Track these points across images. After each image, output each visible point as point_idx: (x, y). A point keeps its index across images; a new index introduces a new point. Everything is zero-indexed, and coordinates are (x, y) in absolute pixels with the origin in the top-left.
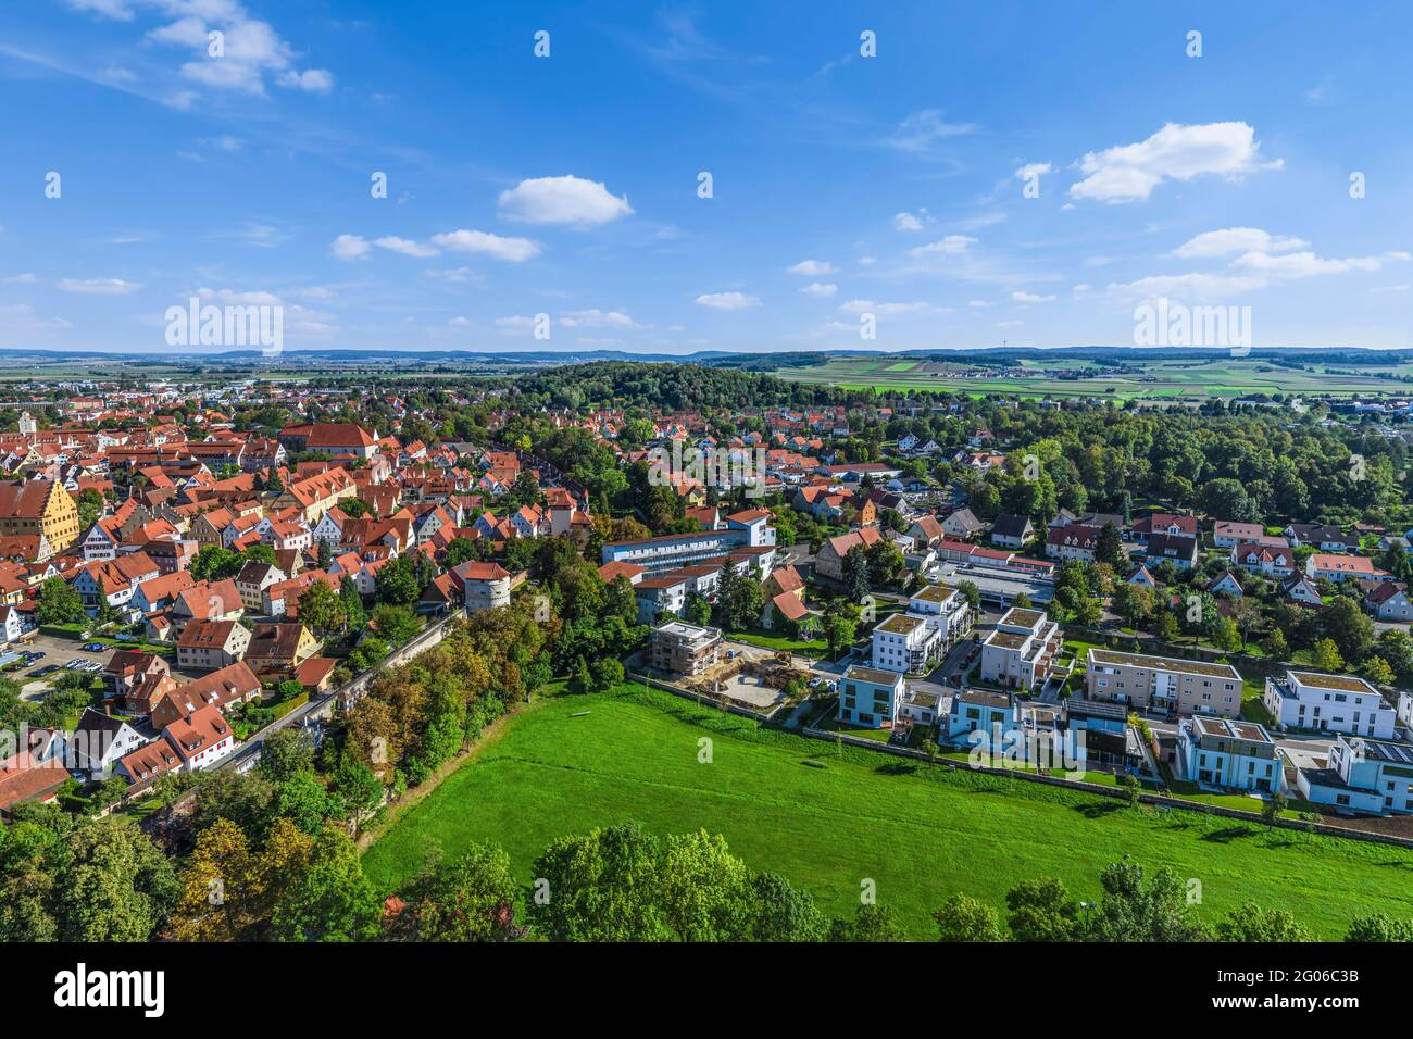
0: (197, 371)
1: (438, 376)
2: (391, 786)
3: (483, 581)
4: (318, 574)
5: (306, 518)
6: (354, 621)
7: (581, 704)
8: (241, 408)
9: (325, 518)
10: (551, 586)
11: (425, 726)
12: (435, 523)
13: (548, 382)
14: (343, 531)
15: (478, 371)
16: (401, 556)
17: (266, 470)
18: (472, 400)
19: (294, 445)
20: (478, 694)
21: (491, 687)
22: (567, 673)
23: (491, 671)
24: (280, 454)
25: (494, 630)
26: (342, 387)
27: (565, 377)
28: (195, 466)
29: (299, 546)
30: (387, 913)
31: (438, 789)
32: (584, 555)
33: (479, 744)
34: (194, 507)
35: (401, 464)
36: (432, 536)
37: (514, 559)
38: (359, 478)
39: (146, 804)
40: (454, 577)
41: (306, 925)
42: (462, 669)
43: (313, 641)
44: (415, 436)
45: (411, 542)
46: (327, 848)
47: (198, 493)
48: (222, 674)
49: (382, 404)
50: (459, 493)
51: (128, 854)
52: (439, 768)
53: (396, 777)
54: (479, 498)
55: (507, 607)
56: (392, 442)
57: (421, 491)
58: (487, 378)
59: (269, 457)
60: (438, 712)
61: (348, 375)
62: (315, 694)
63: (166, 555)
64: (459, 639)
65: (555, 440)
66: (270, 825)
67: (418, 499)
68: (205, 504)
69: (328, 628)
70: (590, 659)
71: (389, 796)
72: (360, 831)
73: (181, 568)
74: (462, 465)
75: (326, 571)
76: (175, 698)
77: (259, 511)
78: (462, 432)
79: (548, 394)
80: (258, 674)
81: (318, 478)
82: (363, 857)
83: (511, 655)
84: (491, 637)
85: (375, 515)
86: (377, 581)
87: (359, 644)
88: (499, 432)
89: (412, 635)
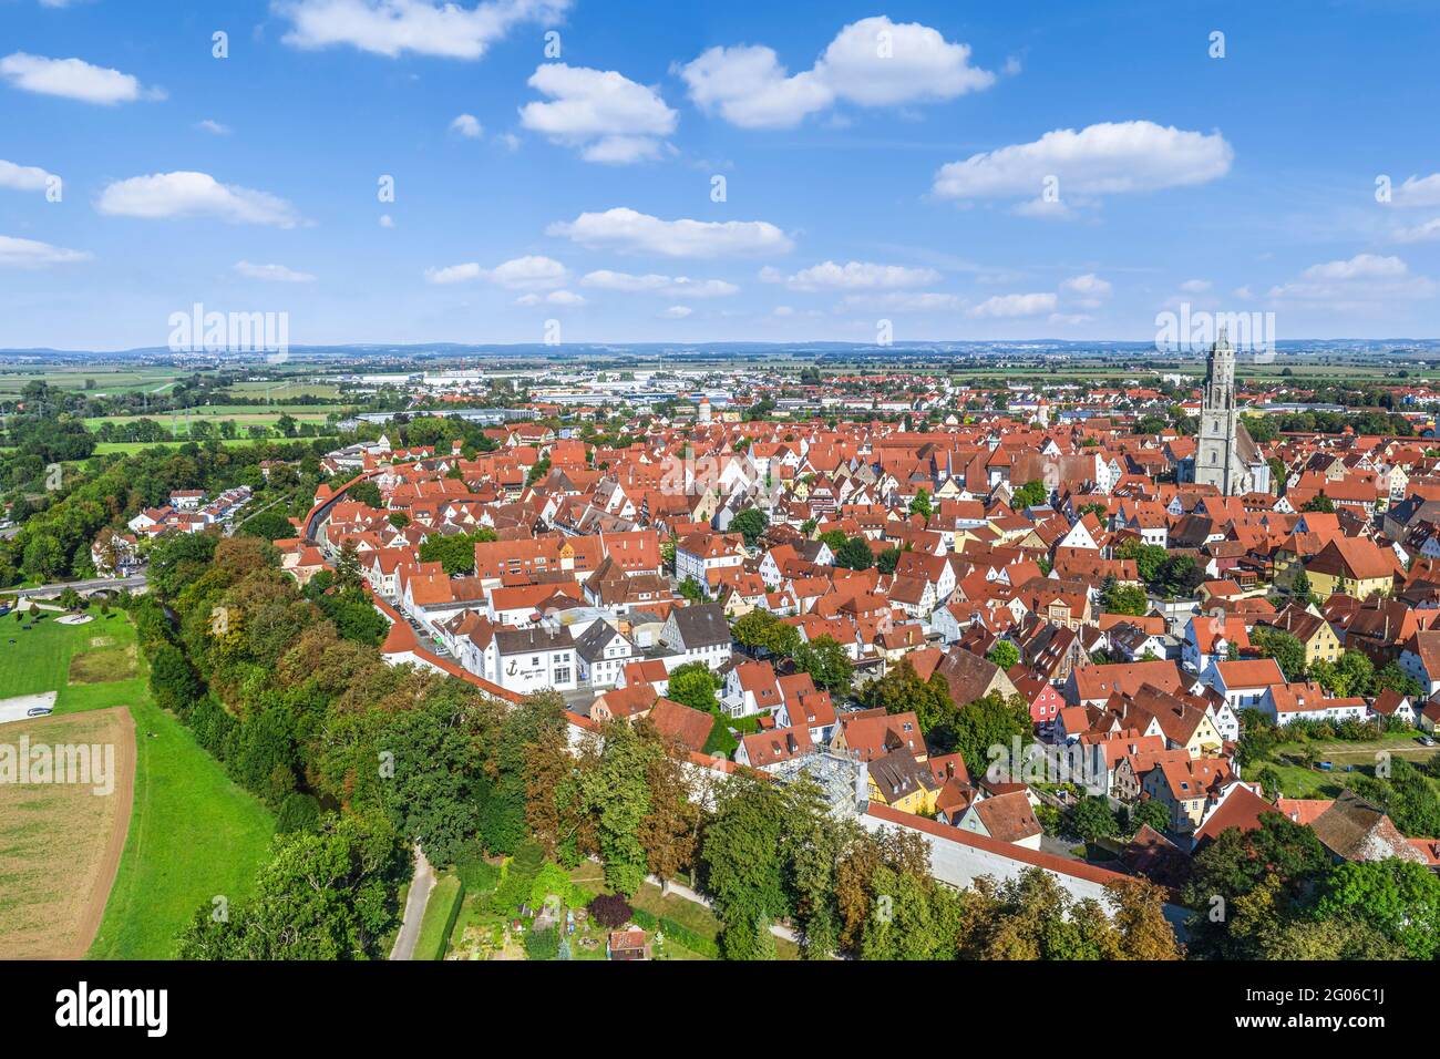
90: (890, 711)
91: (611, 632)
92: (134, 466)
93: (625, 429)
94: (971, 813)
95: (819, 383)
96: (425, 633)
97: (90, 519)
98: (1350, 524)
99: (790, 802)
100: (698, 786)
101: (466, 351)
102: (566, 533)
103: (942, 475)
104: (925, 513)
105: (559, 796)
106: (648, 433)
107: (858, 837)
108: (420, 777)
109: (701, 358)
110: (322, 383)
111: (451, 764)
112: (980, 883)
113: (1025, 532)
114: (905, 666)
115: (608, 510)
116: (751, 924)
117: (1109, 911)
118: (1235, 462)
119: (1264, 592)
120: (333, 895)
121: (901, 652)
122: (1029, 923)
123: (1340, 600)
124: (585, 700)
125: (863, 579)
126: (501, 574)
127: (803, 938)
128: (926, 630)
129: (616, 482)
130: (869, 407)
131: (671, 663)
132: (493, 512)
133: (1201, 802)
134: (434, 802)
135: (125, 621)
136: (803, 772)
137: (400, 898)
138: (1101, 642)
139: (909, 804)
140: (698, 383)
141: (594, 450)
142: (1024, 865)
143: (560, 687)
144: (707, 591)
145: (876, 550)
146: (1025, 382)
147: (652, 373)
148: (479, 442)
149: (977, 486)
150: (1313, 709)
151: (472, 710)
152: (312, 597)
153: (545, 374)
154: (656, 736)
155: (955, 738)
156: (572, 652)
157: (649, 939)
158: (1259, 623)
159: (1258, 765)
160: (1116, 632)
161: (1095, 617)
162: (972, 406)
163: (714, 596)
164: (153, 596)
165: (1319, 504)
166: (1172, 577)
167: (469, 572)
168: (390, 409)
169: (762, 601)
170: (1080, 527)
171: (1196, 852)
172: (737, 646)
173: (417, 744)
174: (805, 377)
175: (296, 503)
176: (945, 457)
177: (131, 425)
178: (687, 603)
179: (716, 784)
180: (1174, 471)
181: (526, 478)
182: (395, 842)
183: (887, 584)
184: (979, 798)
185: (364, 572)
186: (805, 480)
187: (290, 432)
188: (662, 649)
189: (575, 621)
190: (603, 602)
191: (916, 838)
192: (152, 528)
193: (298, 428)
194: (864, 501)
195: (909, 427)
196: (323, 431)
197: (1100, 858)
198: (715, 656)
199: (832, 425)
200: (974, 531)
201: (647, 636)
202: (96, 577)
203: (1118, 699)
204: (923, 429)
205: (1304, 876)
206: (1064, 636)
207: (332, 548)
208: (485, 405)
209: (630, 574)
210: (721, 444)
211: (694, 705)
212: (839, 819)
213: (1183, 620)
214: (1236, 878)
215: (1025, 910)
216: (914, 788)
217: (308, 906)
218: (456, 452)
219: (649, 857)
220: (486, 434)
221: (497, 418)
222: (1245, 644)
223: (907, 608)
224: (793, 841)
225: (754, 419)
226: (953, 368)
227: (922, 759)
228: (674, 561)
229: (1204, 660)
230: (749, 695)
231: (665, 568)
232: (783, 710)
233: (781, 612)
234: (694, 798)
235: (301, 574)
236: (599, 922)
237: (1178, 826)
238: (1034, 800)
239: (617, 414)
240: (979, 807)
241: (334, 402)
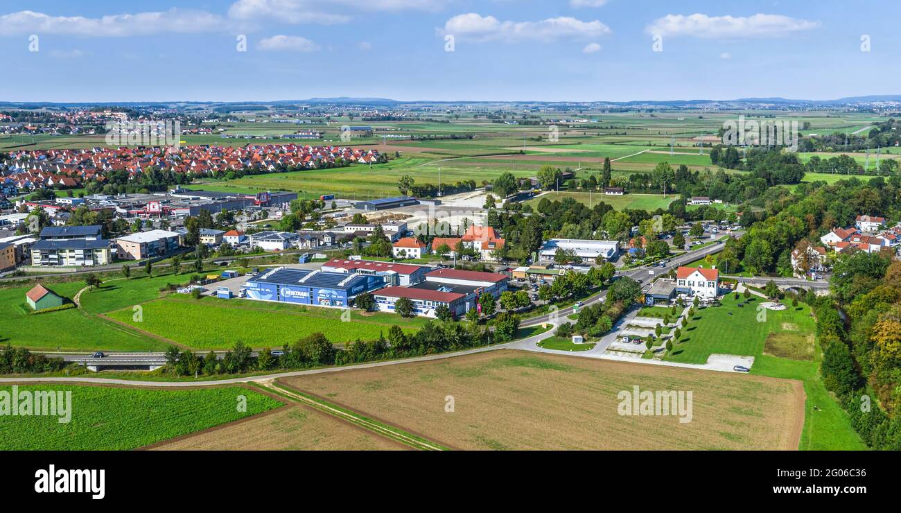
92: (831, 192)
97: (793, 231)
135: (808, 315)
164: (832, 299)
177: (833, 159)
192: (838, 244)
202: (792, 276)
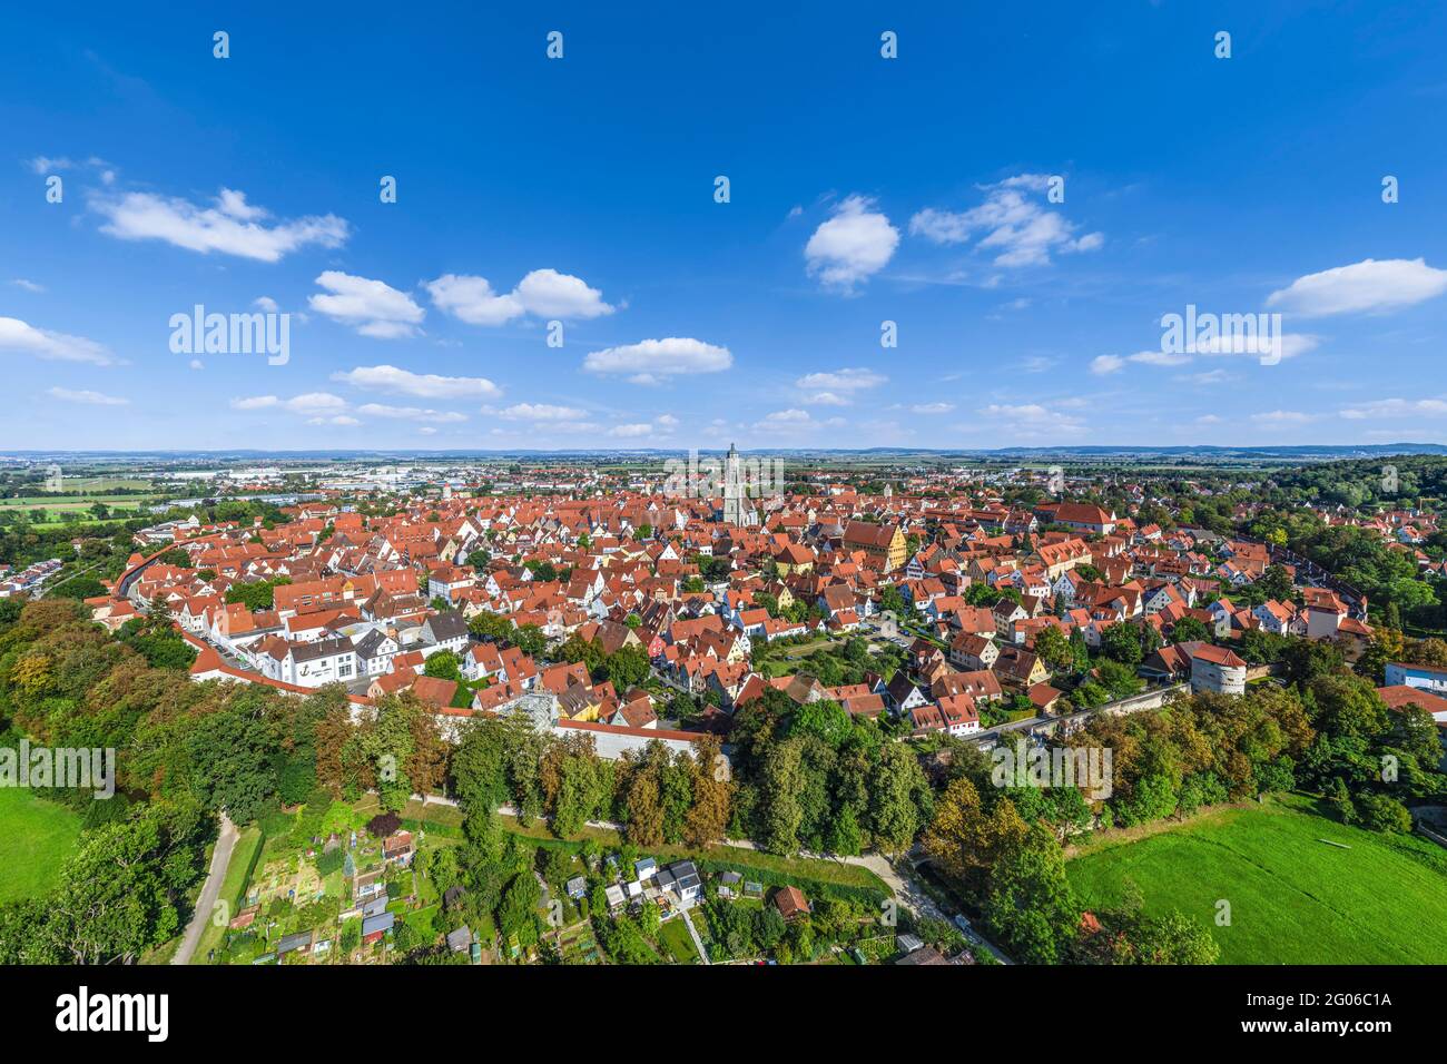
0: (983, 461)
1: (1181, 468)
2: (1099, 816)
3: (1213, 663)
4: (1053, 620)
5: (1048, 574)
6: (1078, 665)
7: (1335, 833)
8: (1009, 488)
9: (1063, 577)
10: (1302, 690)
11: (1136, 779)
12: (1163, 599)
13: (1316, 477)
14: (1078, 589)
15: (1225, 464)
16: (1127, 621)
17: (1022, 534)
18: (1216, 490)
19: (1045, 518)
20: (1196, 769)
21: (1212, 767)
22: (1318, 792)
23: (1214, 753)
24: (1034, 524)
25: (1222, 715)
26: (1087, 476)
27: (1342, 472)
28: (975, 526)
29: (1040, 595)
30: (1084, 924)
31: (1144, 841)
32: (1355, 668)
33: (1193, 818)
34: (971, 554)
35: (1135, 542)
36: (1160, 610)
37: (1253, 651)
38: (1094, 549)
39: (923, 745)
40: (1180, 651)
41: (1015, 891)
42: (1179, 739)
43: (1044, 671)
44: (1151, 520)
45: (1138, 610)
46: (1036, 840)
47: (975, 544)
48: (977, 674)
49: (1121, 490)
50: (1194, 575)
51: (909, 773)
52: (1147, 822)
53: (1103, 810)
54: (1216, 583)
55: (1240, 696)
56: (1128, 523)
57: (1153, 568)
58: (1235, 471)
59: (1026, 525)
60: (1152, 771)
61: (1093, 466)
62: (1040, 713)
63: (951, 583)
64: (1180, 711)
65: (1321, 538)
66: (998, 799)
67: (1148, 574)
68: (978, 553)
69: (1057, 665)
70: (1355, 787)
71: (1096, 824)
72: (1066, 842)
73: (959, 594)
74: (1199, 550)
75: (1060, 619)
76: (946, 681)
77: (1014, 564)
78: (1202, 520)
79: (1316, 490)
80: (1001, 683)
81: (1061, 545)
82: (1067, 864)
83: (1241, 746)
84: (1217, 720)
85: (1106, 582)
86: (1103, 638)
87: (1081, 684)
88: (1246, 523)
89: (1130, 693)
90: (570, 663)
91: (383, 637)
93: (391, 505)
94: (618, 715)
95: (520, 473)
96: (231, 655)
98: (793, 538)
99: (509, 728)
100: (447, 729)
101: (265, 455)
102: (346, 573)
103: (595, 524)
104: (586, 546)
105: (343, 755)
106: (408, 506)
107: (552, 741)
108: (225, 761)
109: (444, 459)
110: (135, 478)
111: (252, 747)
112: (625, 755)
113: (641, 553)
114: (578, 634)
115: (379, 557)
116: (486, 811)
117: (693, 755)
118: (742, 510)
119: (758, 575)
120: (141, 867)
121: (575, 627)
122: (651, 771)
123: (791, 575)
124: (363, 685)
125: (551, 587)
126: (296, 606)
127: (520, 811)
128: (589, 613)
129: (385, 538)
130: (551, 487)
131: (426, 652)
132: (288, 565)
133: (735, 687)
134: (237, 779)
136: (517, 708)
137: (206, 855)
138: (683, 609)
139: (582, 717)
140: (442, 475)
141: (368, 519)
142: (648, 739)
143: (342, 679)
144: (451, 603)
145: (558, 569)
146: (638, 471)
147: (410, 469)
148: (275, 517)
149: (615, 529)
150: (783, 631)
151: (271, 705)
152: (124, 639)
153: (329, 470)
154: (417, 702)
155: (608, 673)
156: (353, 654)
157: (413, 837)
158: (757, 590)
159: (760, 663)
160: (690, 603)
161: (679, 596)
162: (610, 485)
163: (456, 606)
165: (779, 529)
166: (716, 571)
167: (269, 608)
168: (199, 496)
169: (488, 606)
170: (669, 548)
171: (734, 715)
172: (472, 636)
173: (222, 737)
174: (511, 470)
175: (108, 569)
176: (595, 514)
178: (437, 612)
179: (459, 726)
180: (714, 516)
181: (315, 539)
182: (202, 814)
183: (565, 588)
184: (623, 705)
185: (174, 616)
186: (513, 531)
187: (103, 514)
188: (420, 644)
189: (355, 633)
190: (376, 618)
191: (587, 735)
193: (111, 512)
194: (550, 541)
195: (575, 498)
196: (135, 514)
197: (689, 726)
198: (457, 644)
199: (529, 498)
200: (613, 554)
201: (409, 637)
203: (692, 638)
204: (583, 498)
205: (783, 717)
206: (663, 608)
207: (144, 600)
208: (282, 492)
209: (396, 598)
210: (458, 512)
211: (444, 677)
212: (541, 733)
213: (722, 593)
214: (753, 724)
215: (650, 764)
216: (585, 705)
217: (116, 882)
218: (257, 524)
219: (413, 782)
220: (283, 512)
221: (292, 500)
222: (751, 602)
223: (577, 601)
224: (512, 752)
225: (480, 496)
226: (598, 464)
227: (589, 688)
228: (427, 586)
229: (733, 612)
230: (481, 666)
231: (421, 591)
232: (503, 672)
233: (500, 611)
234: (445, 737)
235: (112, 623)
236: (376, 835)
237: (725, 702)
238: (652, 701)
239: (384, 495)
240: (622, 710)
241: (146, 492)
